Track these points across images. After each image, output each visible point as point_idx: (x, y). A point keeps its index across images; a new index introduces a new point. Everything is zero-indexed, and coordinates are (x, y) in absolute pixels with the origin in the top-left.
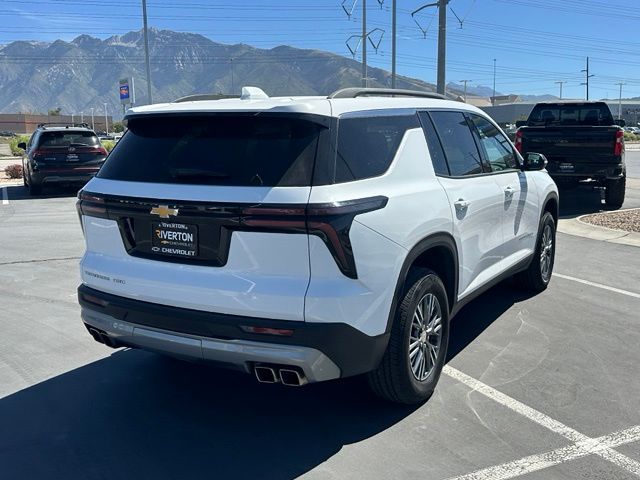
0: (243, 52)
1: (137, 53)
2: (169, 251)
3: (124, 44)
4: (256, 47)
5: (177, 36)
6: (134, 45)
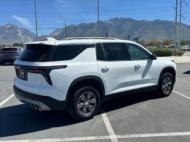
0: (144, 22)
1: (113, 25)
3: (109, 22)
4: (148, 21)
5: (124, 19)
6: (112, 22)
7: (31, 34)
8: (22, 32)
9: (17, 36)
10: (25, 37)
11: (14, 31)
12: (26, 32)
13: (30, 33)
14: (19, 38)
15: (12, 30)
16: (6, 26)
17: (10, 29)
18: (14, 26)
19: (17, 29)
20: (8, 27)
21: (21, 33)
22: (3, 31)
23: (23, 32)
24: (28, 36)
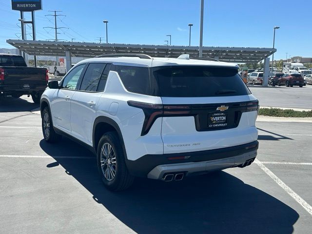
2: (217, 125)
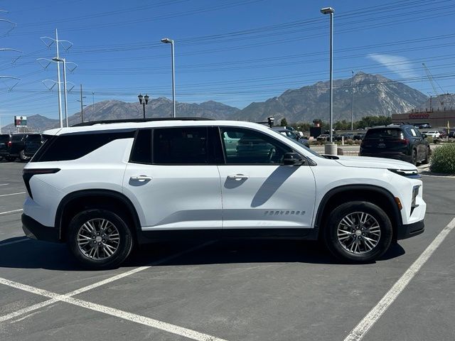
7: (411, 93)
8: (388, 90)
9: (377, 100)
10: (396, 103)
11: (369, 88)
12: (398, 89)
13: (408, 89)
14: (379, 104)
15: (365, 88)
16: (353, 79)
17: (361, 84)
18: (371, 78)
19: (376, 83)
20: (358, 80)
21: (386, 93)
22: (347, 91)
23: (392, 89)
24: (403, 98)
